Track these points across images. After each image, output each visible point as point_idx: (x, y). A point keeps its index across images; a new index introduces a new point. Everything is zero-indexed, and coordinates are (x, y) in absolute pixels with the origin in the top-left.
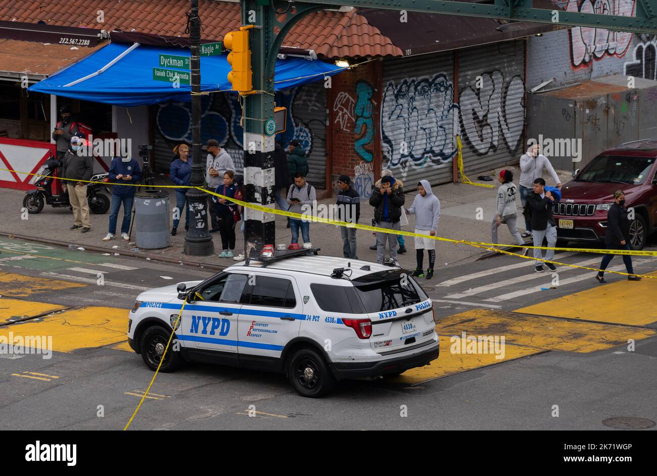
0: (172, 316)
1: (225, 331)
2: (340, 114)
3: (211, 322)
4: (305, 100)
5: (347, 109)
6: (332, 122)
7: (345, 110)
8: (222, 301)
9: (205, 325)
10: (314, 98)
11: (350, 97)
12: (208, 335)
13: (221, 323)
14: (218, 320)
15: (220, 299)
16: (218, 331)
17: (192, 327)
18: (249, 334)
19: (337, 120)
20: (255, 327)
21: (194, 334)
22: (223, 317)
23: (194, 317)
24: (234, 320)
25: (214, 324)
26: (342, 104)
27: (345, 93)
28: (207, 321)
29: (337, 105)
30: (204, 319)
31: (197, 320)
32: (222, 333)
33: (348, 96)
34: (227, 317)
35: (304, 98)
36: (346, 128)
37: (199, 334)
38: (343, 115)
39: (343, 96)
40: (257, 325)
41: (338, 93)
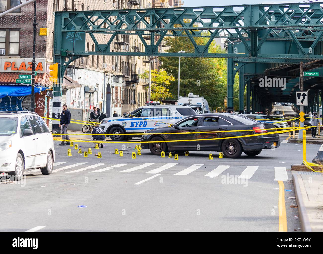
0: (123, 123)
1: (145, 125)
2: (40, 104)
3: (139, 123)
4: (27, 101)
5: (42, 103)
6: (37, 107)
7: (41, 103)
8: (142, 116)
9: (137, 124)
10: (30, 100)
11: (43, 99)
12: (138, 127)
13: (143, 123)
14: (142, 122)
15: (141, 116)
16: (142, 126)
17: (131, 125)
18: (155, 125)
19: (38, 106)
20: (157, 123)
21: (132, 128)
22: (144, 121)
23: (132, 122)
24: (148, 121)
25: (140, 124)
26: (40, 102)
27: (41, 98)
28: (137, 123)
29: (38, 102)
30: (136, 122)
31: (133, 123)
32: (144, 126)
33: (42, 99)
34: (146, 121)
35: (26, 100)
36: (42, 109)
37: (134, 127)
38: (40, 105)
39: (41, 99)
40: (158, 122)
41: (39, 98)
